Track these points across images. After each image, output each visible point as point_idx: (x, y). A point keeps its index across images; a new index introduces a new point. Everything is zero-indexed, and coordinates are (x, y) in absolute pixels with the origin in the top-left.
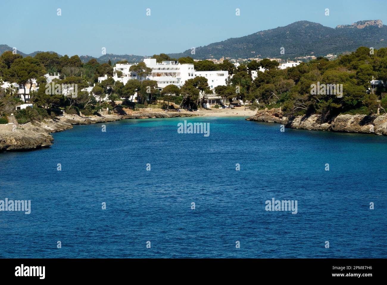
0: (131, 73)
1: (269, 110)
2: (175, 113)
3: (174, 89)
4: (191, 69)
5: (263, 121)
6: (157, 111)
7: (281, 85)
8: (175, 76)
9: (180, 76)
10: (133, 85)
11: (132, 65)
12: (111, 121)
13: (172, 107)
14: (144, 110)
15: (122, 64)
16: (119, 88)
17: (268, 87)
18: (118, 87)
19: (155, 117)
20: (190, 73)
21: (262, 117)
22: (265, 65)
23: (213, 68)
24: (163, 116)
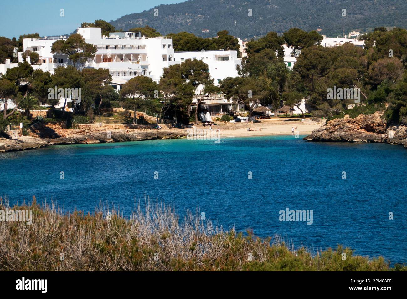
0: (53, 56)
1: (353, 120)
2: (149, 131)
3: (147, 84)
4: (166, 47)
5: (343, 140)
6: (114, 127)
7: (376, 69)
8: (138, 62)
9: (146, 60)
10: (66, 77)
11: (56, 40)
12: (32, 148)
13: (142, 121)
14: (88, 127)
15: (34, 39)
16: (43, 83)
17: (346, 74)
18: (41, 82)
19: (112, 140)
20: (165, 55)
21: (339, 133)
22: (297, 40)
23: (205, 45)
24: (127, 138)
